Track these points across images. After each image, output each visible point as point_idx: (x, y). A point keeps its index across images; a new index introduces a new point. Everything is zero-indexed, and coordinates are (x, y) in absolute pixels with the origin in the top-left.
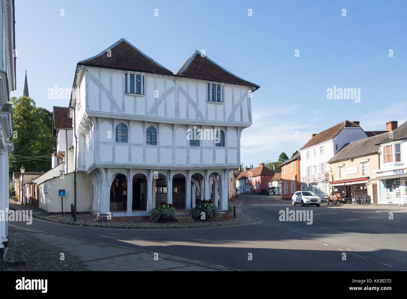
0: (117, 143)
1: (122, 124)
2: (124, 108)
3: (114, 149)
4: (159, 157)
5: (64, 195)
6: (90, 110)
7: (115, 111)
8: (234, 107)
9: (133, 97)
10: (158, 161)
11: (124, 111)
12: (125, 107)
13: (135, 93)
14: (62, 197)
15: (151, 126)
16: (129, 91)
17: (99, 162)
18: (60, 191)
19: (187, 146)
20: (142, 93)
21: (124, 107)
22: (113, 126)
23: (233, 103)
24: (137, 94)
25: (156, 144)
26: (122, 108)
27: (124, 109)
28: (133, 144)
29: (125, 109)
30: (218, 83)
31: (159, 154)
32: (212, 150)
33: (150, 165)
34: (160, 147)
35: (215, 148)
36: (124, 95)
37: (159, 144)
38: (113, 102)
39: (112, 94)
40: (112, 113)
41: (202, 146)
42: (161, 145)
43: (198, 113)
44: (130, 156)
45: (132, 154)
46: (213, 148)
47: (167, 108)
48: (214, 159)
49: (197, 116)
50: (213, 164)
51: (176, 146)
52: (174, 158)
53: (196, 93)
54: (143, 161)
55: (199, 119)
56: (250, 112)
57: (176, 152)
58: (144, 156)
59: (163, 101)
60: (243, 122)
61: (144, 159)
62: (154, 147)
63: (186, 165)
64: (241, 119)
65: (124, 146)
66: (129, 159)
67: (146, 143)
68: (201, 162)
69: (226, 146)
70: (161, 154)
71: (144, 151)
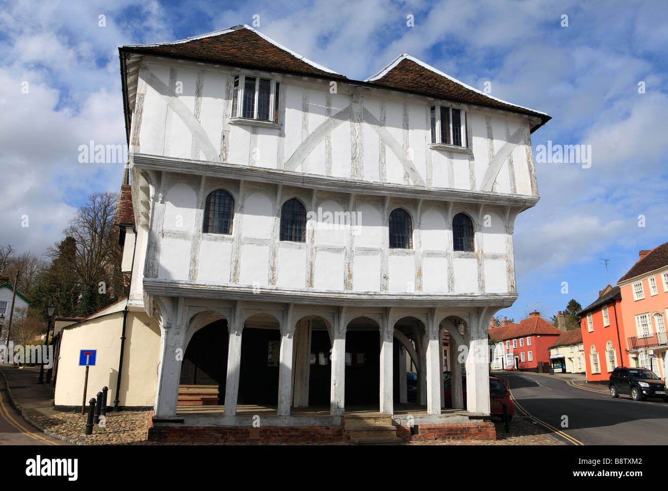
0: (205, 234)
1: (221, 191)
2: (227, 151)
3: (195, 249)
4: (311, 274)
5: (92, 362)
6: (141, 153)
7: (203, 158)
8: (494, 159)
9: (250, 128)
10: (310, 282)
11: (225, 159)
12: (229, 149)
13: (255, 116)
14: (88, 368)
15: (294, 199)
16: (240, 113)
17: (157, 280)
18: (84, 354)
19: (382, 249)
20: (271, 118)
21: (225, 149)
22: (198, 194)
23: (492, 150)
24: (258, 119)
25: (304, 241)
26: (222, 150)
27: (226, 154)
28: (246, 238)
29: (229, 153)
30: (455, 106)
31: (312, 265)
32: (445, 259)
33: (286, 292)
34: (316, 248)
35: (452, 255)
36: (228, 120)
37: (312, 242)
38: (199, 137)
39: (199, 120)
40: (196, 161)
41: (422, 250)
42: (315, 243)
43: (409, 171)
44: (236, 268)
45: (242, 262)
46: (446, 255)
47: (333, 156)
48: (451, 280)
49: (407, 175)
50: (449, 294)
51: (357, 248)
52: (350, 276)
53: (403, 124)
54: (270, 281)
55: (412, 183)
56: (533, 173)
57: (354, 261)
58: (273, 269)
59: (324, 139)
60: (518, 193)
61: (273, 278)
62: (300, 248)
63: (381, 293)
64: (512, 187)
65: (224, 243)
66: (234, 275)
67: (278, 237)
68: (420, 288)
69: (481, 252)
70: (317, 264)
71: (274, 255)
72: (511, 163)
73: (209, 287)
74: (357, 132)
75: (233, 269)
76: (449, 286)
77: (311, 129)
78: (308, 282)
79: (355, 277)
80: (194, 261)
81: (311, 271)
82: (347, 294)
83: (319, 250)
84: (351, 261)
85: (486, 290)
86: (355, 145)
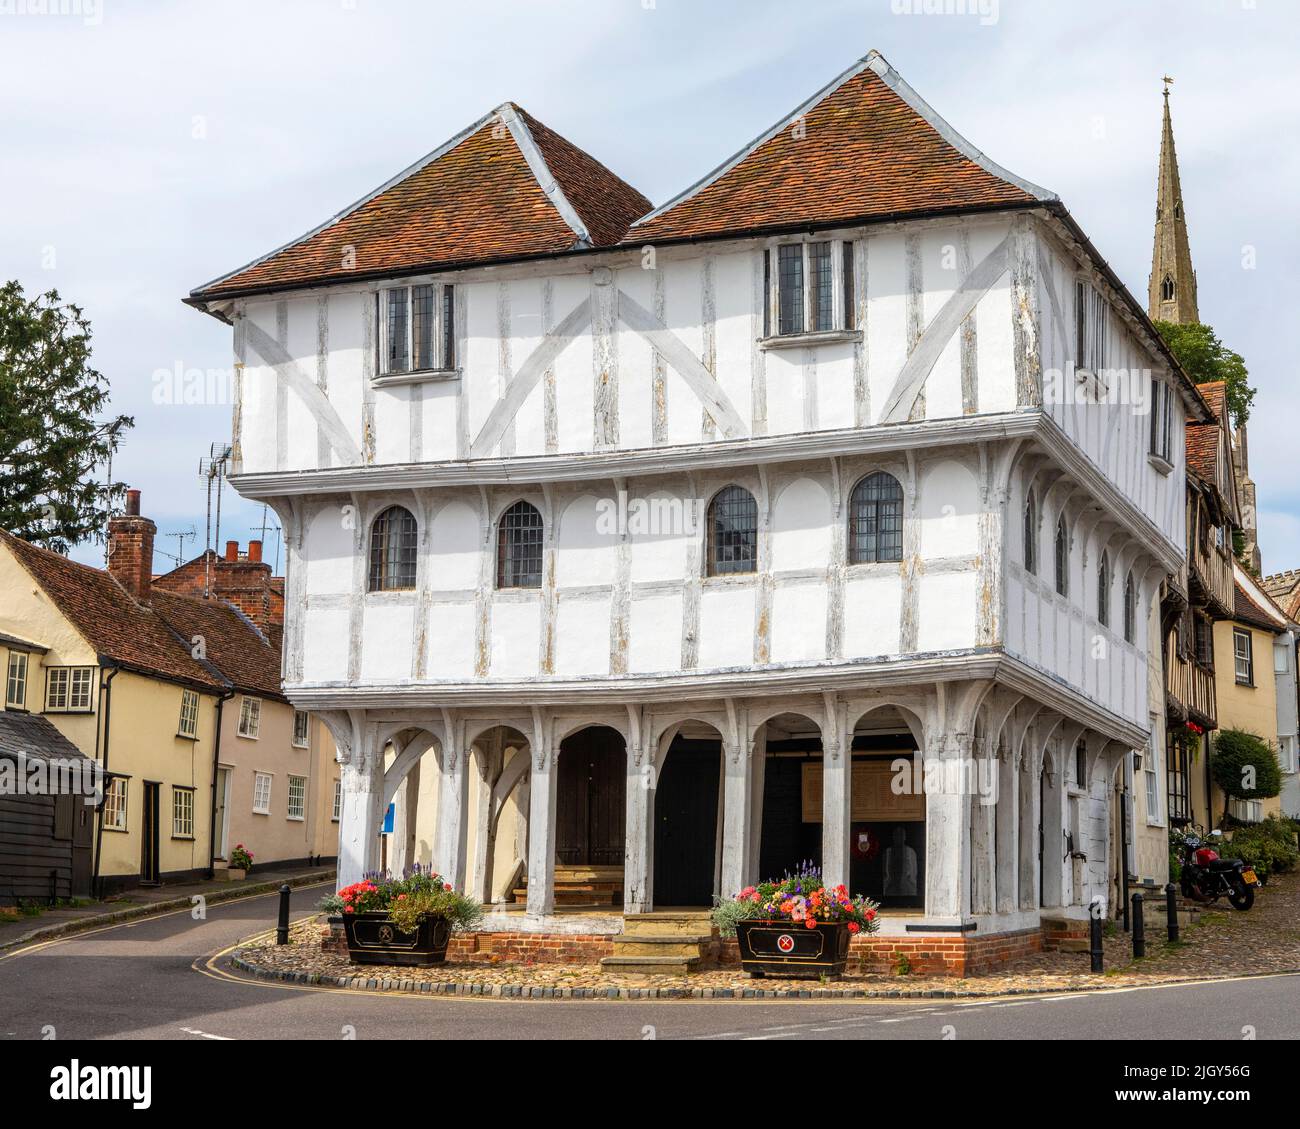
0: (371, 595)
1: (393, 507)
2: (374, 440)
3: (355, 624)
4: (549, 648)
6: (244, 472)
7: (336, 463)
8: (921, 340)
9: (407, 390)
10: (548, 664)
11: (370, 458)
12: (377, 436)
15: (519, 504)
16: (386, 366)
17: (302, 685)
19: (687, 580)
20: (437, 362)
21: (370, 439)
23: (916, 318)
24: (416, 371)
25: (538, 584)
26: (366, 441)
27: (373, 448)
28: (437, 593)
29: (377, 445)
30: (815, 238)
31: (550, 628)
32: (824, 585)
33: (505, 686)
34: (558, 596)
35: (841, 577)
36: (371, 384)
37: (552, 584)
38: (328, 425)
39: (326, 392)
40: (324, 470)
41: (771, 573)
42: (557, 586)
43: (713, 410)
44: (421, 651)
45: (431, 639)
46: (830, 576)
47: (559, 411)
48: (835, 634)
49: (708, 422)
50: (827, 663)
51: (635, 585)
52: (624, 644)
53: (704, 308)
54: (478, 669)
55: (719, 437)
56: (1028, 351)
57: (630, 613)
58: (482, 646)
59: (542, 379)
60: (981, 412)
61: (483, 660)
62: (528, 599)
63: (683, 674)
64: (966, 400)
65: (399, 608)
66: (419, 663)
67: (491, 583)
68: (764, 653)
69: (912, 560)
70: (560, 628)
71: (485, 620)
72: (970, 338)
73: (380, 689)
74: (606, 349)
75: (416, 651)
76: (828, 646)
77: (517, 365)
78: (543, 663)
79: (633, 644)
80: (356, 647)
81: (549, 644)
82: (615, 680)
83: (563, 599)
84: (625, 614)
85: (919, 646)
86: (604, 380)
